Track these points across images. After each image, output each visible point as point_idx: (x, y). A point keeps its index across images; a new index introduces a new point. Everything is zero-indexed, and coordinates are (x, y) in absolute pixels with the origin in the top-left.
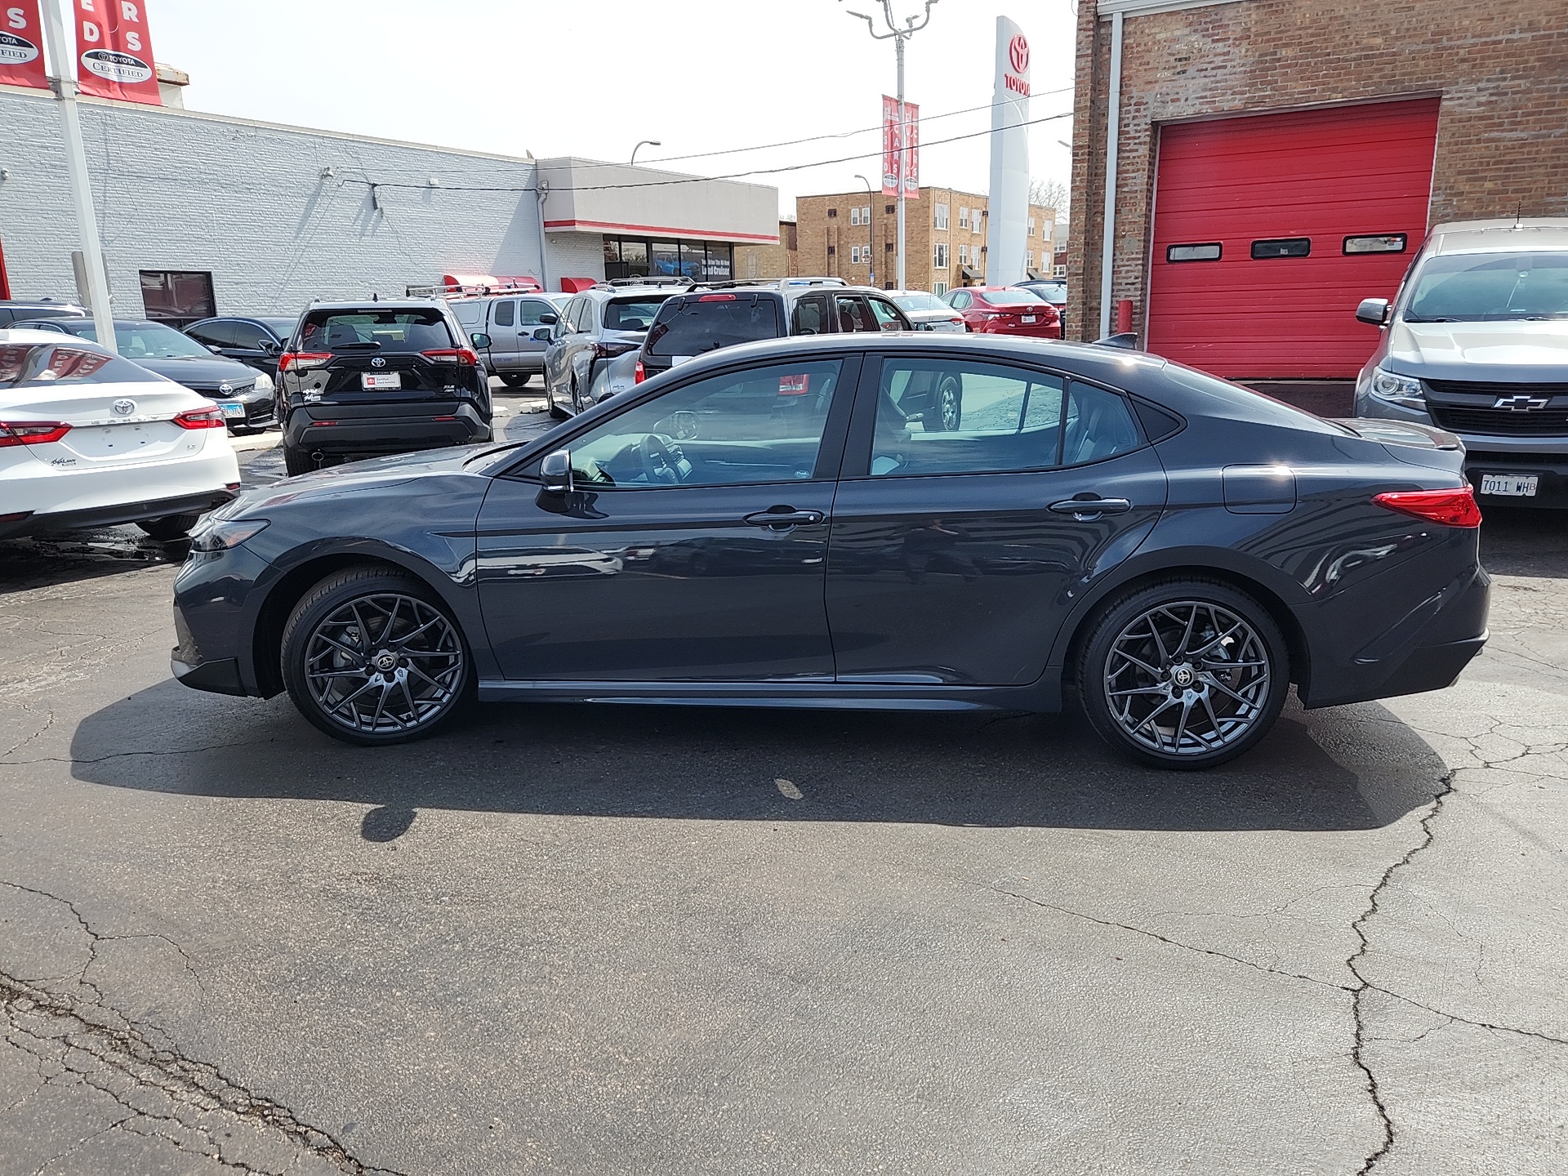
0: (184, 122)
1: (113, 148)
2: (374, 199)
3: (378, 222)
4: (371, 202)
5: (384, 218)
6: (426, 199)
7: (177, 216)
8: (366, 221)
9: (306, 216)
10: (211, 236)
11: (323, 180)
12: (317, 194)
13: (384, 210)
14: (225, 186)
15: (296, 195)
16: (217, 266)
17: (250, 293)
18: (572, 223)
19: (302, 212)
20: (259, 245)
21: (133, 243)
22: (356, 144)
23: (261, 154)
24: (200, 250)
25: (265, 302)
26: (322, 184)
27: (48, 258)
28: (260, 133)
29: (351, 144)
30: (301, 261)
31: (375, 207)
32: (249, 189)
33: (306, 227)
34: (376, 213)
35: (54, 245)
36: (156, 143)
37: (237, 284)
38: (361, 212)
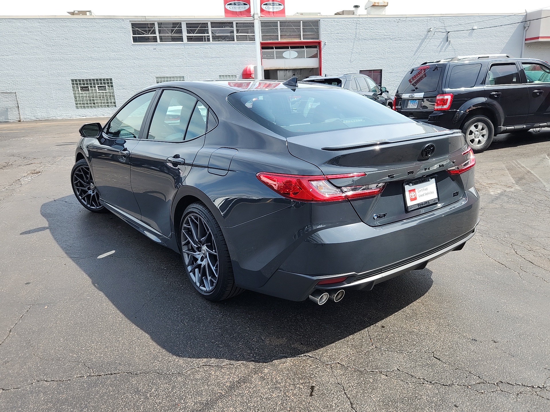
0: (382, 19)
1: (358, 31)
2: (448, 37)
3: (447, 46)
4: (446, 39)
5: (451, 44)
6: (470, 35)
7: (374, 51)
8: (443, 46)
9: (419, 47)
10: (384, 57)
11: (429, 33)
12: (425, 38)
13: (451, 42)
14: (392, 39)
15: (417, 39)
16: (384, 67)
17: (394, 76)
18: (538, 38)
19: (418, 45)
20: (401, 59)
21: (359, 62)
22: (444, 18)
23: (407, 26)
24: (380, 62)
25: (399, 79)
26: (427, 34)
27: (334, 68)
28: (408, 19)
29: (442, 18)
30: (415, 63)
31: (447, 41)
32: (400, 39)
33: (419, 51)
34: (447, 43)
35: (336, 64)
36: (372, 27)
37: (390, 73)
38: (441, 43)
